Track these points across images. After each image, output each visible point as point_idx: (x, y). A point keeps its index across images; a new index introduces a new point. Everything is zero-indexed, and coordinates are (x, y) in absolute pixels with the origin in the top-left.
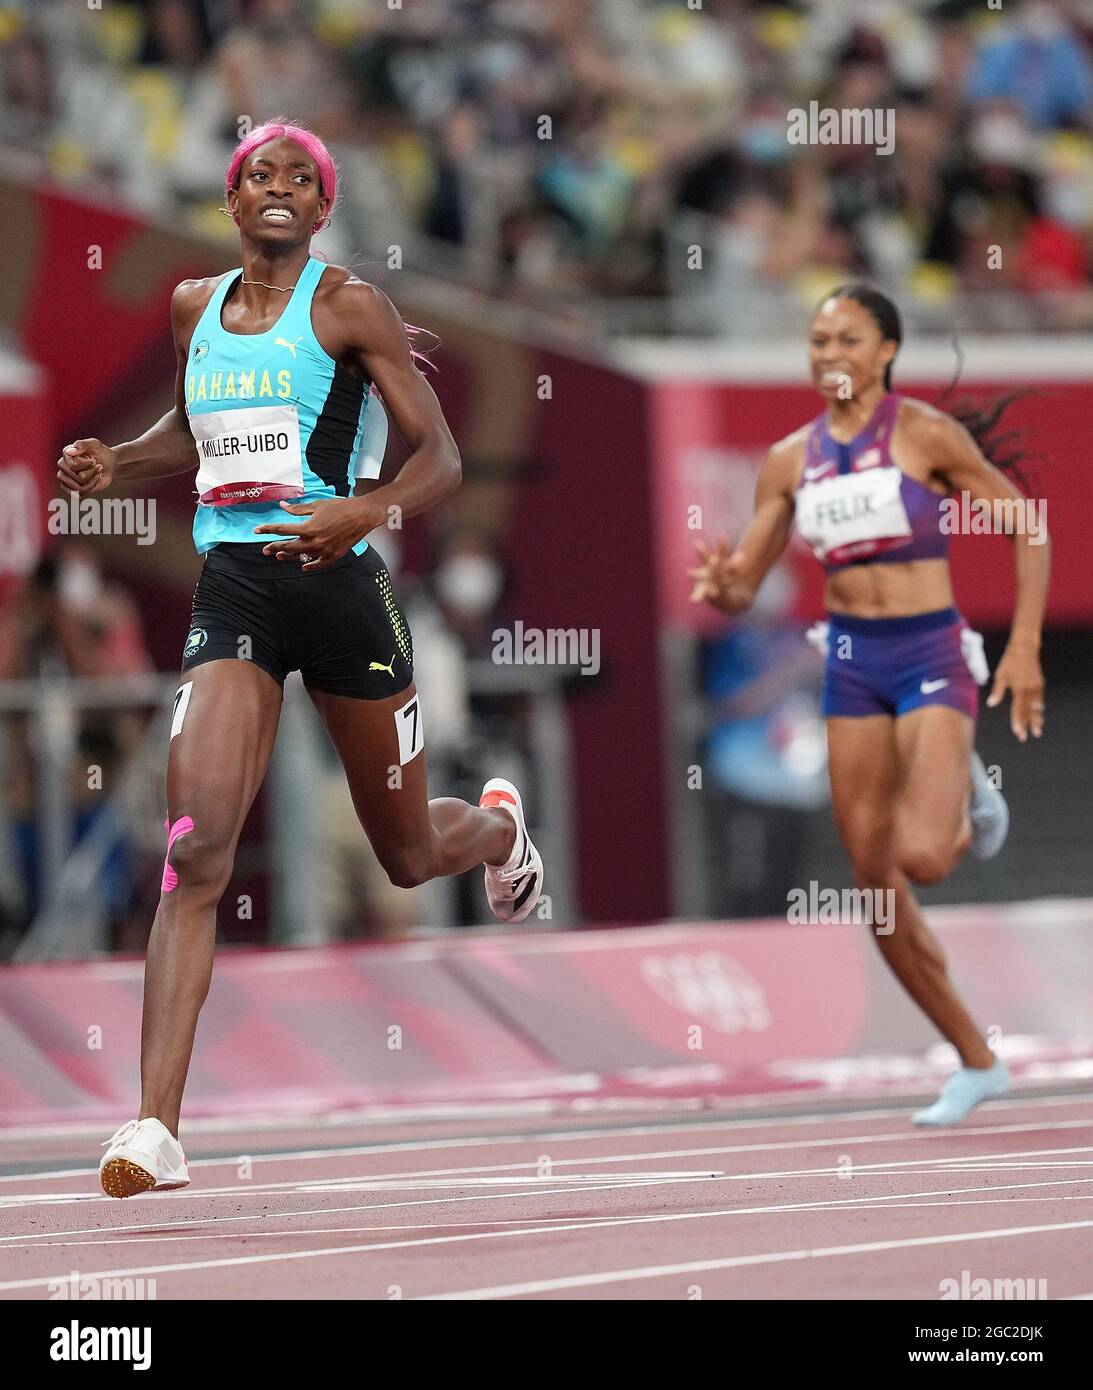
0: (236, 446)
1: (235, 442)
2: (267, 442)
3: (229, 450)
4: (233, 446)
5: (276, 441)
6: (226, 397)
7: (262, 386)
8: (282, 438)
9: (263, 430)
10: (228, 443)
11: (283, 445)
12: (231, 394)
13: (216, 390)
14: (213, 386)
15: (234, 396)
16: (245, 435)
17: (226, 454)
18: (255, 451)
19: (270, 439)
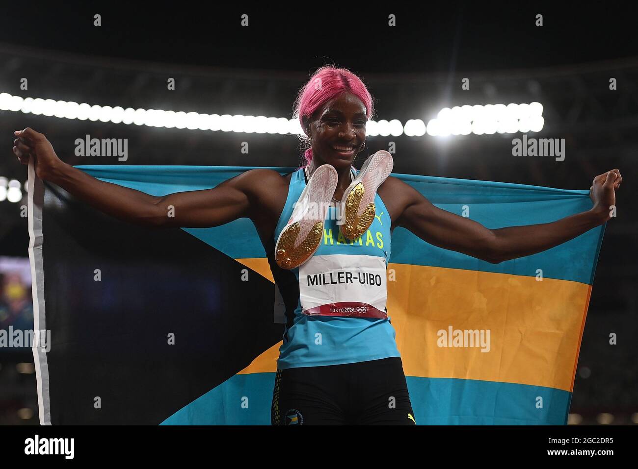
0: (350, 278)
1: (349, 275)
2: (370, 279)
3: (342, 280)
4: (347, 278)
5: (375, 279)
8: (378, 277)
9: (367, 271)
10: (344, 275)
11: (378, 283)
13: (328, 239)
16: (356, 272)
17: (340, 282)
18: (363, 283)
19: (372, 277)
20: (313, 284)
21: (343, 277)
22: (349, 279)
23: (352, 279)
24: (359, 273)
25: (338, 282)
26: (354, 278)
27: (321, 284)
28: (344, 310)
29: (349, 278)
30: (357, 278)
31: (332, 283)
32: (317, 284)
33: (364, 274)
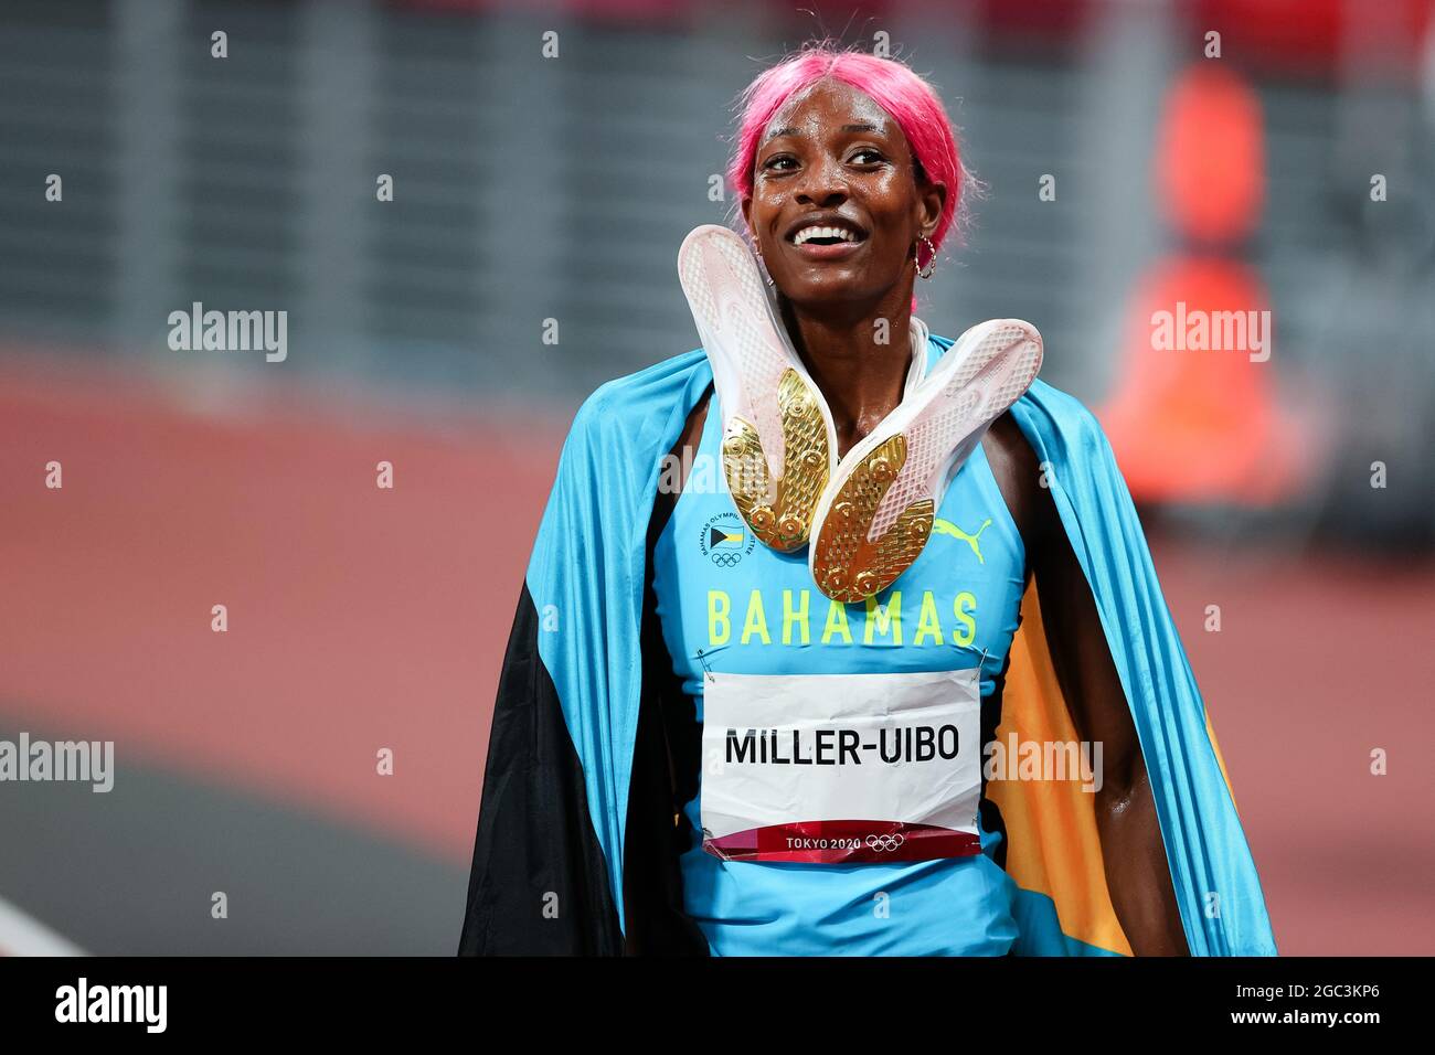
0: (852, 749)
1: (849, 741)
2: (920, 743)
3: (826, 754)
4: (843, 748)
5: (936, 741)
6: (826, 639)
7: (922, 625)
8: (948, 735)
9: (911, 719)
10: (834, 740)
11: (948, 749)
12: (838, 635)
13: (796, 625)
14: (789, 616)
15: (848, 640)
16: (873, 727)
17: (820, 761)
18: (893, 760)
19: (925, 736)
20: (741, 760)
21: (830, 746)
22: (847, 753)
23: (859, 751)
24: (883, 732)
25: (814, 760)
26: (866, 747)
27: (764, 760)
28: (830, 845)
29: (848, 748)
30: (874, 747)
31: (798, 761)
32: (753, 760)
33: (898, 731)
